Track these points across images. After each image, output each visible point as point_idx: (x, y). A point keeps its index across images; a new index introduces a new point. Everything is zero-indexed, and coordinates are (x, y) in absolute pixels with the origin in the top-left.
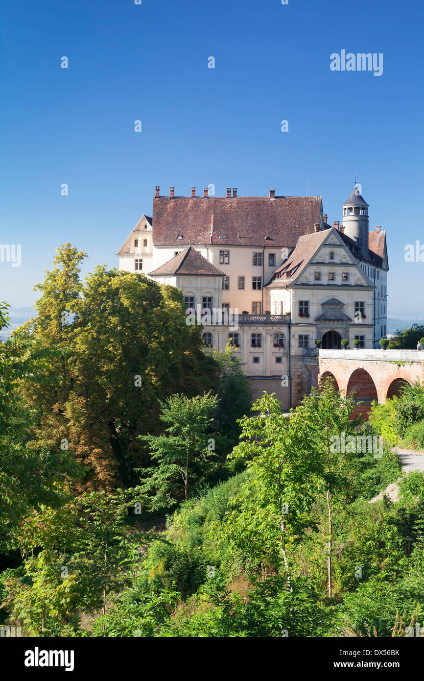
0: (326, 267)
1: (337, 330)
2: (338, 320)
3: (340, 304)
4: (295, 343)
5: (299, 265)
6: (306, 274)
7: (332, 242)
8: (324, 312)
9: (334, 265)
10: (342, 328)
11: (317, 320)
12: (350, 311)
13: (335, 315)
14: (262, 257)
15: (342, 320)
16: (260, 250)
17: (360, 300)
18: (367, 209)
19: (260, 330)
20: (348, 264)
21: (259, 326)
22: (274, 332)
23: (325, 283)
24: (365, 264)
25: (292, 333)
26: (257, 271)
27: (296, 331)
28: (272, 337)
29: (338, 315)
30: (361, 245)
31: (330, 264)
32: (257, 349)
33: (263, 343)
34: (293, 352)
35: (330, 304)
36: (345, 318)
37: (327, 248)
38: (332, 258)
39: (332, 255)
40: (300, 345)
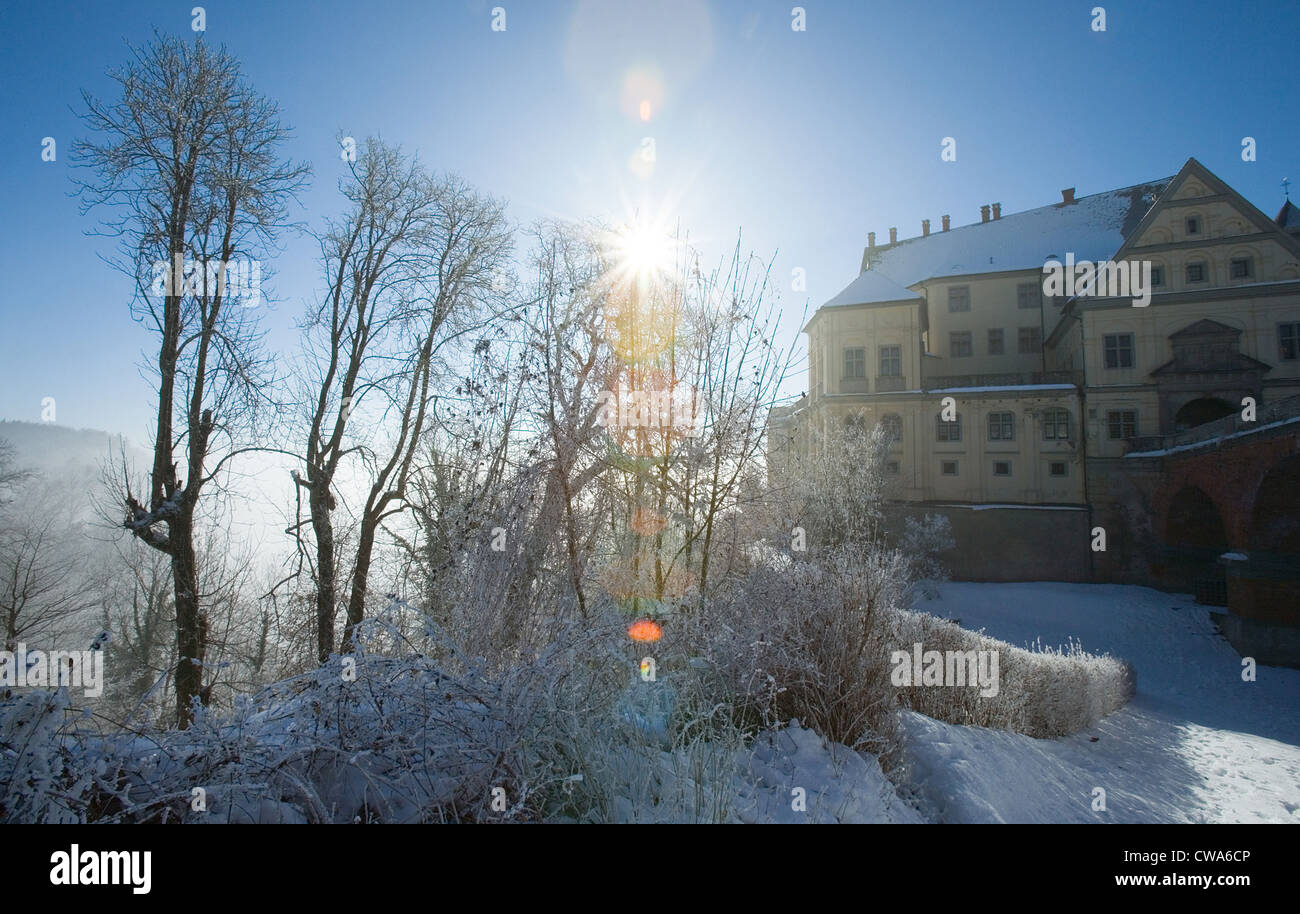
2: (1223, 370)
3: (1227, 332)
4: (1097, 429)
7: (1191, 194)
8: (1175, 354)
9: (1202, 245)
11: (1157, 373)
13: (1212, 359)
14: (1038, 291)
15: (1237, 371)
16: (1032, 279)
17: (1295, 318)
19: (1011, 405)
20: (1247, 236)
21: (1006, 397)
22: (1044, 409)
23: (1178, 289)
25: (1089, 407)
26: (1029, 317)
27: (1102, 404)
28: (1039, 419)
29: (1222, 358)
31: (1189, 244)
32: (1004, 445)
33: (1016, 432)
34: (1094, 449)
35: (1195, 335)
36: (1245, 364)
37: (1176, 210)
38: (1193, 230)
39: (1193, 225)
40: (1114, 434)
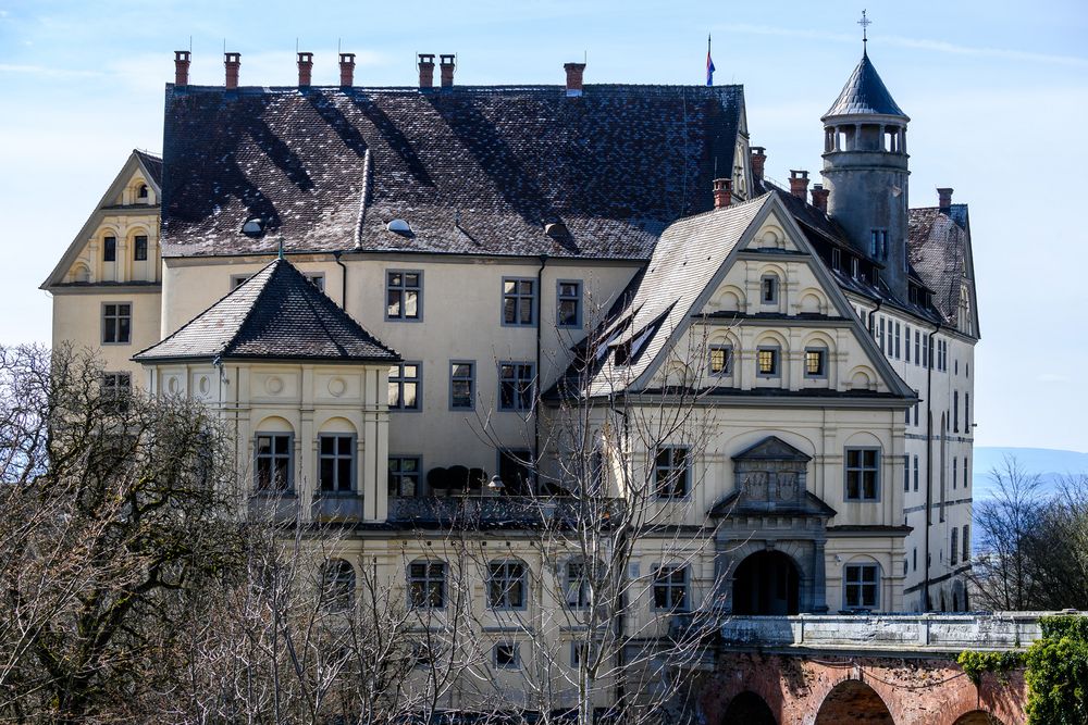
0: (747, 330)
1: (783, 548)
2: (788, 514)
3: (795, 458)
4: (639, 594)
5: (657, 324)
6: (681, 351)
7: (769, 243)
8: (737, 485)
9: (777, 322)
10: (801, 541)
11: (716, 512)
12: (829, 482)
13: (778, 494)
14: (535, 295)
15: (803, 515)
16: (528, 272)
17: (863, 441)
18: (905, 130)
19: (522, 550)
20: (825, 318)
21: (516, 538)
22: (567, 557)
23: (746, 386)
24: (895, 319)
25: (630, 561)
26: (518, 344)
27: (649, 554)
28: (562, 574)
29: (787, 495)
30: (885, 255)
31: (762, 318)
32: (509, 618)
33: (530, 595)
34: (634, 628)
35: (762, 459)
36: (811, 507)
37: (751, 264)
38: (769, 297)
39: (770, 287)
40: (660, 598)
